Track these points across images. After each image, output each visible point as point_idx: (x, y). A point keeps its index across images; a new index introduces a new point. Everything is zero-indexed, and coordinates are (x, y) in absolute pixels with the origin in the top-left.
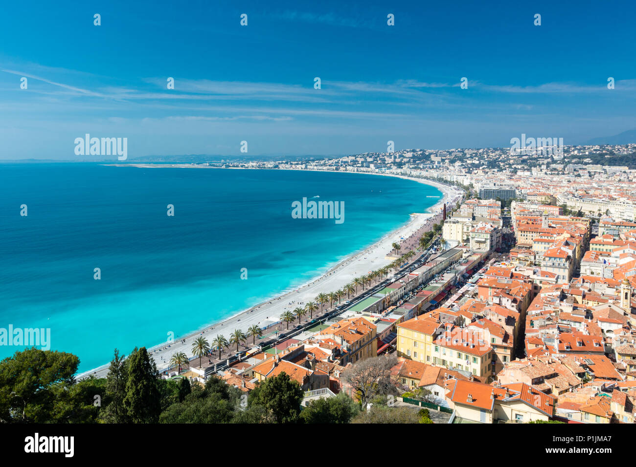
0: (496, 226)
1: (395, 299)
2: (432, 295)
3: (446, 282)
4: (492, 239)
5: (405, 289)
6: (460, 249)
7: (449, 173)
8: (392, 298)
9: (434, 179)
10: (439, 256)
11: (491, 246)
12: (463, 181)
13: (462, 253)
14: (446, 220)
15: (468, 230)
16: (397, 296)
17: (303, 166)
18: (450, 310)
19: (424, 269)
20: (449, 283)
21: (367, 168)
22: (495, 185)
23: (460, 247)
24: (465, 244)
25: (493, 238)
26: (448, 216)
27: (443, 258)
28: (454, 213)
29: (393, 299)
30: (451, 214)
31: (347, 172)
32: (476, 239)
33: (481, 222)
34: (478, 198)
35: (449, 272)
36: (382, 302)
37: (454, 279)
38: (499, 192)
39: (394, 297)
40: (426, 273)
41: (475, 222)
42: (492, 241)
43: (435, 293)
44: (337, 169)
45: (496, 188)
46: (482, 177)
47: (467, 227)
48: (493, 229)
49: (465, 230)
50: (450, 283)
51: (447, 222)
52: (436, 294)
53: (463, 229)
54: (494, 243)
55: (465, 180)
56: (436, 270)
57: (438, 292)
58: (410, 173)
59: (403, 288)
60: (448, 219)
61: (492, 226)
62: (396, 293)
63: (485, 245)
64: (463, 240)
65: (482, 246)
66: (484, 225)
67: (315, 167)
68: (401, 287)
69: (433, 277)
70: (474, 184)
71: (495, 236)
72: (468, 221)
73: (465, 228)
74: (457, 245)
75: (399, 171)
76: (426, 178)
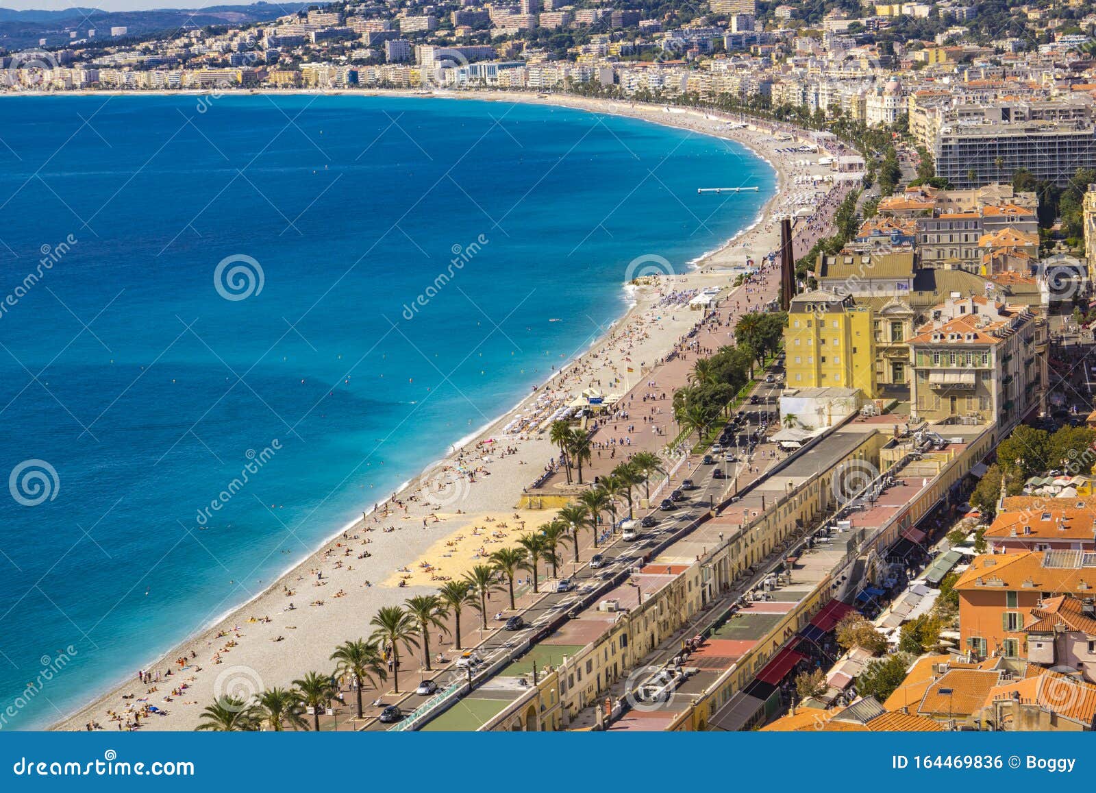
0: (1021, 309)
1: (582, 694)
2: (754, 659)
3: (811, 589)
4: (1005, 369)
5: (624, 641)
6: (867, 428)
7: (797, 71)
8: (571, 692)
9: (728, 104)
10: (775, 472)
11: (1006, 405)
12: (862, 104)
13: (878, 448)
14: (798, 298)
15: (896, 335)
16: (588, 679)
17: (79, 74)
18: (842, 715)
19: (708, 540)
20: (826, 590)
21: (400, 68)
22: (1006, 113)
23: (867, 418)
24: (887, 403)
25: (1013, 366)
26: (802, 276)
27: (789, 480)
28: (831, 260)
29: (573, 696)
30: (818, 267)
31: (303, 91)
32: (934, 378)
33: (956, 295)
34: (936, 185)
35: (824, 539)
36: (525, 709)
37: (847, 572)
38: (1025, 146)
39: (579, 686)
40: (716, 560)
41: (927, 296)
42: (1006, 381)
43: (767, 645)
44: (249, 80)
45: (1015, 129)
46: (946, 80)
47: (894, 325)
48: (1007, 322)
49: (886, 339)
50: (828, 592)
51: (801, 307)
52: (769, 650)
53: (875, 333)
54: (1017, 389)
55: (872, 102)
56: (762, 537)
57: (780, 639)
58: (611, 81)
59: (616, 638)
60: (807, 296)
61: (1003, 312)
62: (583, 665)
63: (976, 402)
64: (880, 386)
65: (966, 407)
66: (969, 310)
67: (141, 77)
68: (606, 637)
69: (751, 573)
70: (912, 113)
71: (1021, 353)
72: (899, 298)
73: (886, 327)
74: (853, 411)
75: (559, 71)
76: (688, 100)
